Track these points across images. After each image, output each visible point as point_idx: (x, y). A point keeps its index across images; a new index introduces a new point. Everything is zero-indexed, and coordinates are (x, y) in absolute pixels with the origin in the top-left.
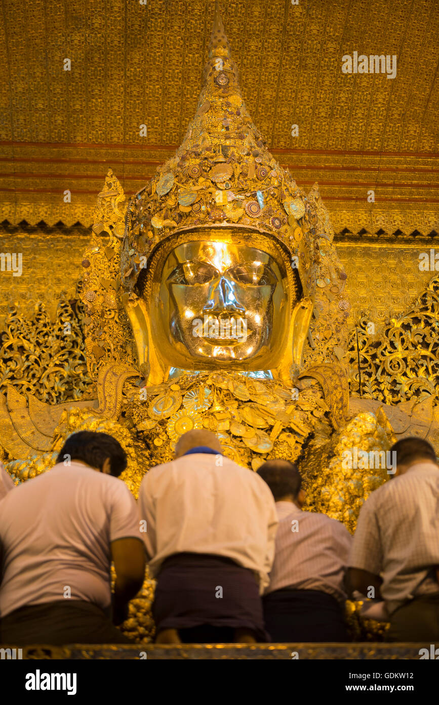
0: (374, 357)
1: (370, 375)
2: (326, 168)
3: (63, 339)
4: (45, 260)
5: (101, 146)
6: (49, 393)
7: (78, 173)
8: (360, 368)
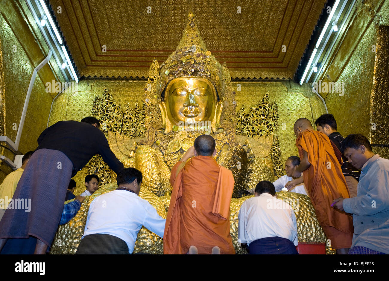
0: (247, 119)
1: (245, 125)
2: (230, 57)
3: (144, 115)
4: (139, 89)
5: (155, 51)
6: (139, 133)
7: (148, 60)
8: (242, 123)
